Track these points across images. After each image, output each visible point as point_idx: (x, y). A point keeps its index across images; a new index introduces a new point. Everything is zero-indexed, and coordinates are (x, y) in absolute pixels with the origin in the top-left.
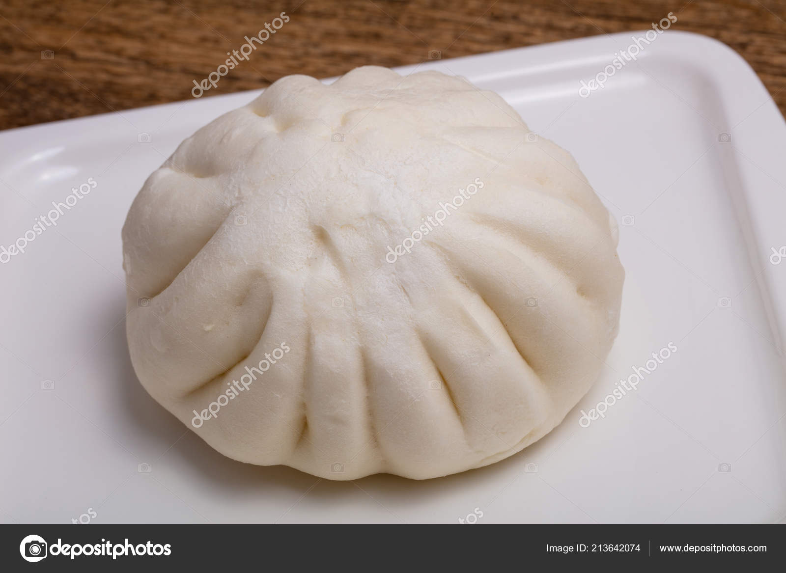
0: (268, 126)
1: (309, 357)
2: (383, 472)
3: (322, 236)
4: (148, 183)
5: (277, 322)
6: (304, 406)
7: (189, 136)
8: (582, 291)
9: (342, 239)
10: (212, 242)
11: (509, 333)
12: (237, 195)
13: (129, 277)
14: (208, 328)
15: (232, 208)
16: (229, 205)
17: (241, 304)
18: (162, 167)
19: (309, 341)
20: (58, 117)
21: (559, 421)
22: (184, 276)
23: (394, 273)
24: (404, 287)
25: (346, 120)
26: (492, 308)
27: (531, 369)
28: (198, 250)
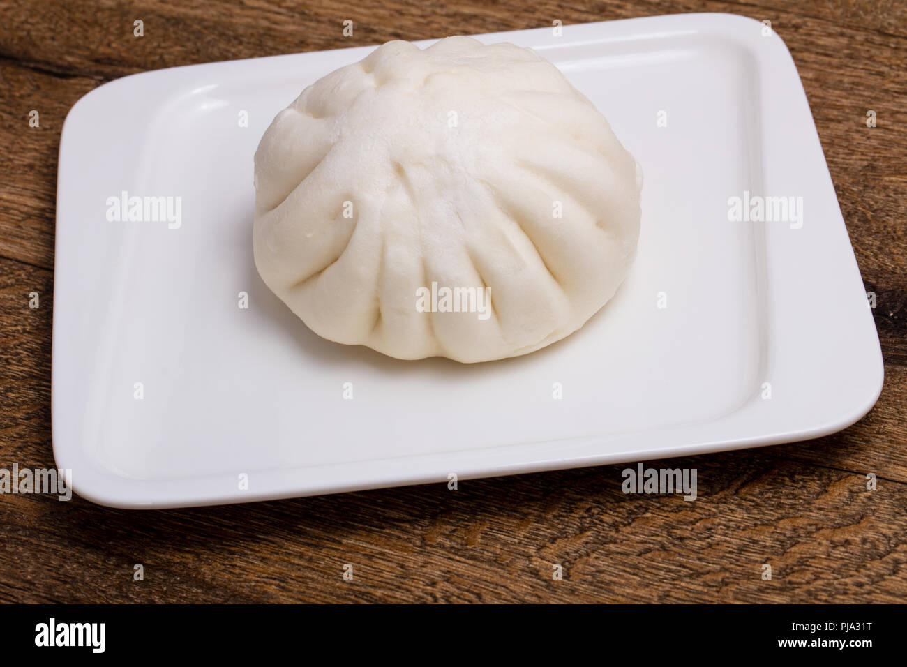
0: (369, 81)
1: (382, 264)
2: (439, 355)
3: (399, 170)
4: (276, 119)
5: (360, 235)
6: (377, 300)
7: (311, 84)
8: (600, 224)
9: (413, 173)
10: (317, 170)
11: (539, 253)
12: (338, 134)
13: (258, 192)
14: (309, 236)
15: (334, 144)
16: (332, 141)
17: (334, 219)
18: (288, 107)
19: (383, 250)
20: (224, 57)
21: (579, 326)
22: (294, 194)
23: (452, 202)
24: (459, 214)
25: (427, 80)
26: (527, 234)
27: (556, 283)
28: (307, 174)
